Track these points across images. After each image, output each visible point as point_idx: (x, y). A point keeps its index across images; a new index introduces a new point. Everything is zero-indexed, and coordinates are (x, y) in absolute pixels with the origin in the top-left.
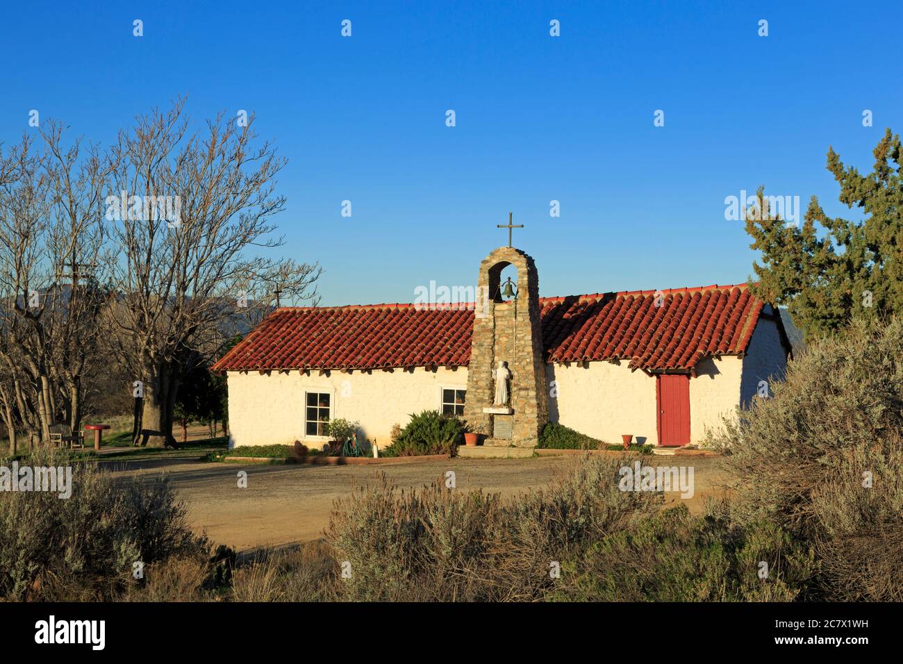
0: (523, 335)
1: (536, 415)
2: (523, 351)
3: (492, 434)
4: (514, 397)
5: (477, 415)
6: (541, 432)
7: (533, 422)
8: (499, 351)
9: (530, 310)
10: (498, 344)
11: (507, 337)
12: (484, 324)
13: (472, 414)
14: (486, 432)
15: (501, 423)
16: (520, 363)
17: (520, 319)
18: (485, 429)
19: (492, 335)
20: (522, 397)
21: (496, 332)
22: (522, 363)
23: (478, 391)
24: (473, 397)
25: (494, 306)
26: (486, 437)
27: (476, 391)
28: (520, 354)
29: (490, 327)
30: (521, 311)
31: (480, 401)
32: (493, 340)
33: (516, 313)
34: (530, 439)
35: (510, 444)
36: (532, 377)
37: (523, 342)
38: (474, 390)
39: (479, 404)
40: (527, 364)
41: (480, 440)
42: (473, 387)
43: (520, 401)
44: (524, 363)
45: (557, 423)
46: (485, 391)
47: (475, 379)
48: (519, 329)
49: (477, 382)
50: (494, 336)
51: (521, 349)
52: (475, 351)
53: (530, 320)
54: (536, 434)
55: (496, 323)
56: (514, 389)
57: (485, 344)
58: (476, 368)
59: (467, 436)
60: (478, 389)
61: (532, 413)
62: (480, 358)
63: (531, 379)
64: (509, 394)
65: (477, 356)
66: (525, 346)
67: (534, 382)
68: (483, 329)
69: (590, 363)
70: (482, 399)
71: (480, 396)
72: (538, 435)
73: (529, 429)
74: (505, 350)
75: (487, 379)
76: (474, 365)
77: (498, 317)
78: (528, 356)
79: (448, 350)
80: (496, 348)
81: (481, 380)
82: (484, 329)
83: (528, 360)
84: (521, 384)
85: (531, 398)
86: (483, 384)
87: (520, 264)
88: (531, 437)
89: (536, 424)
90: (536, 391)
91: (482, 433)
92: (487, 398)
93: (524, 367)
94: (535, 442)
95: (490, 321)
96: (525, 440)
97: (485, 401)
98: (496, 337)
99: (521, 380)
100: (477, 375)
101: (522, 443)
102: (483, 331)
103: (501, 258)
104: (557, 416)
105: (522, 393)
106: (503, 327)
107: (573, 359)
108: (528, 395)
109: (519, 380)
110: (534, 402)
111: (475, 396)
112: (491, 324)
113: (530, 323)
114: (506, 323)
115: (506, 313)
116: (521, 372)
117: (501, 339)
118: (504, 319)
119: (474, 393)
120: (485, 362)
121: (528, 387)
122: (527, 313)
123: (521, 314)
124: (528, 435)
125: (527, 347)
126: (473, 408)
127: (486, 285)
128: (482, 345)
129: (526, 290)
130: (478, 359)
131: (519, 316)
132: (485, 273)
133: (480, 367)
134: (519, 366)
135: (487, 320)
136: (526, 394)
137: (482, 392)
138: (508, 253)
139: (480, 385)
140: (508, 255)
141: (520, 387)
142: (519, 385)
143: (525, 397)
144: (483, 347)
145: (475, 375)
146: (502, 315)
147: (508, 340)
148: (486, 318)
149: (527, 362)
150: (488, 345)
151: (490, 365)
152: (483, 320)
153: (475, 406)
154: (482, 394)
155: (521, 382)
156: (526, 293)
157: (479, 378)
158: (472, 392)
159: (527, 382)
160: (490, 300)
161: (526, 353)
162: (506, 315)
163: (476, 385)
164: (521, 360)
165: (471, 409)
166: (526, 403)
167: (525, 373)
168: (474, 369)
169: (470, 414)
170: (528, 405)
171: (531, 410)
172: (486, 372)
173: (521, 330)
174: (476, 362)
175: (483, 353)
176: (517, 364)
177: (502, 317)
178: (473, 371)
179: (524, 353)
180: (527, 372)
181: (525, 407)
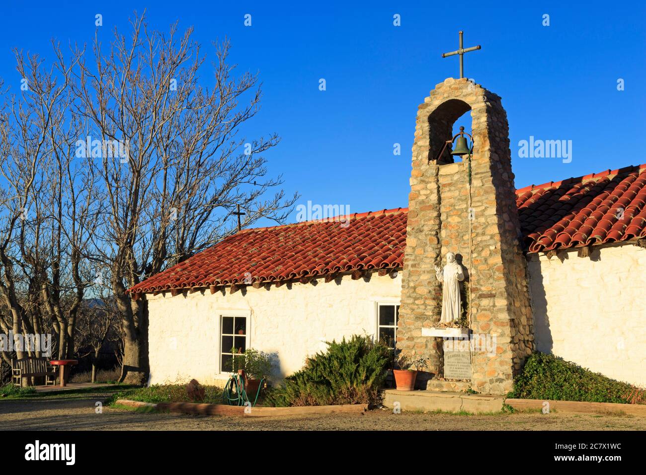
0: (483, 208)
1: (509, 340)
2: (483, 234)
3: (441, 372)
4: (472, 310)
5: (415, 340)
6: (519, 370)
7: (505, 352)
8: (448, 239)
9: (491, 168)
10: (446, 227)
11: (459, 216)
12: (424, 197)
13: (408, 339)
14: (430, 368)
15: (455, 353)
16: (479, 253)
17: (476, 183)
18: (428, 363)
19: (435, 214)
20: (486, 310)
21: (443, 210)
22: (483, 254)
23: (417, 302)
24: (410, 312)
25: (439, 169)
26: (430, 375)
27: (414, 303)
28: (479, 239)
29: (431, 203)
30: (478, 171)
31: (420, 317)
32: (437, 222)
33: (470, 175)
34: (501, 381)
35: (467, 389)
36: (499, 275)
37: (482, 220)
38: (410, 301)
39: (419, 323)
40: (491, 254)
41: (419, 382)
42: (410, 296)
43: (481, 316)
44: (485, 253)
45: (549, 352)
46: (427, 302)
47: (412, 284)
48: (474, 199)
49: (415, 288)
50: (439, 215)
51: (480, 230)
52: (410, 241)
53: (493, 182)
54: (510, 372)
55: (442, 196)
56: (471, 296)
57: (426, 228)
58: (413, 266)
59: (399, 375)
60: (416, 299)
61: (502, 335)
62: (419, 251)
63: (499, 279)
64: (464, 305)
65: (414, 248)
66: (487, 225)
67: (502, 284)
68: (421, 206)
69: (602, 251)
70: (423, 314)
71: (420, 311)
72: (515, 375)
73: (497, 365)
74: (456, 236)
75: (429, 282)
76: (410, 263)
77: (444, 185)
78: (492, 242)
80: (443, 233)
82: (424, 206)
83: (492, 248)
84: (483, 288)
85: (500, 310)
86: (423, 290)
87: (474, 98)
88: (501, 376)
89: (509, 355)
90: (507, 299)
91: (424, 369)
92: (431, 314)
93: (486, 260)
94: (508, 385)
95: (432, 193)
96: (491, 381)
97: (427, 318)
98: (443, 217)
99: (481, 281)
100: (414, 278)
101: (488, 387)
102: (422, 209)
103: (446, 95)
104: (550, 342)
105: (485, 302)
106: (452, 200)
107: (570, 245)
108: (494, 306)
109: (478, 281)
110: (504, 316)
111: (413, 310)
112: (434, 197)
113: (494, 188)
114: (456, 193)
115: (456, 178)
116: (482, 267)
117: (449, 219)
118: (453, 188)
119: (410, 306)
120: (426, 257)
121: (494, 292)
122: (487, 172)
123: (479, 176)
124: (496, 374)
125: (489, 228)
126: (410, 330)
127: (424, 140)
128: (421, 231)
129: (484, 137)
130: (416, 253)
131: (475, 178)
132: (423, 122)
133: (419, 264)
134: (479, 258)
135: (428, 192)
136: (491, 304)
137: (423, 304)
138: (457, 86)
139: (419, 292)
140: (456, 89)
141: (480, 293)
142: (480, 290)
143: (489, 310)
144: (423, 233)
145: (412, 277)
146: (450, 182)
147: (460, 220)
148: (426, 188)
149: (490, 250)
150: (430, 230)
151: (433, 260)
152: (422, 192)
153: (412, 327)
154: (423, 307)
155: (482, 285)
156: (485, 141)
157: (417, 283)
158: (408, 304)
159: (491, 284)
160: (431, 161)
161: (489, 237)
162: (457, 181)
163: (413, 292)
164: (481, 249)
165: (407, 333)
166: (491, 320)
167: (489, 270)
168: (410, 268)
169: (405, 338)
170: (495, 323)
171: (500, 331)
172: (428, 272)
173: (479, 201)
174: (413, 257)
175: (422, 243)
176: (475, 255)
177: (450, 184)
178: (410, 271)
179: (485, 237)
180: (492, 268)
181: (489, 325)
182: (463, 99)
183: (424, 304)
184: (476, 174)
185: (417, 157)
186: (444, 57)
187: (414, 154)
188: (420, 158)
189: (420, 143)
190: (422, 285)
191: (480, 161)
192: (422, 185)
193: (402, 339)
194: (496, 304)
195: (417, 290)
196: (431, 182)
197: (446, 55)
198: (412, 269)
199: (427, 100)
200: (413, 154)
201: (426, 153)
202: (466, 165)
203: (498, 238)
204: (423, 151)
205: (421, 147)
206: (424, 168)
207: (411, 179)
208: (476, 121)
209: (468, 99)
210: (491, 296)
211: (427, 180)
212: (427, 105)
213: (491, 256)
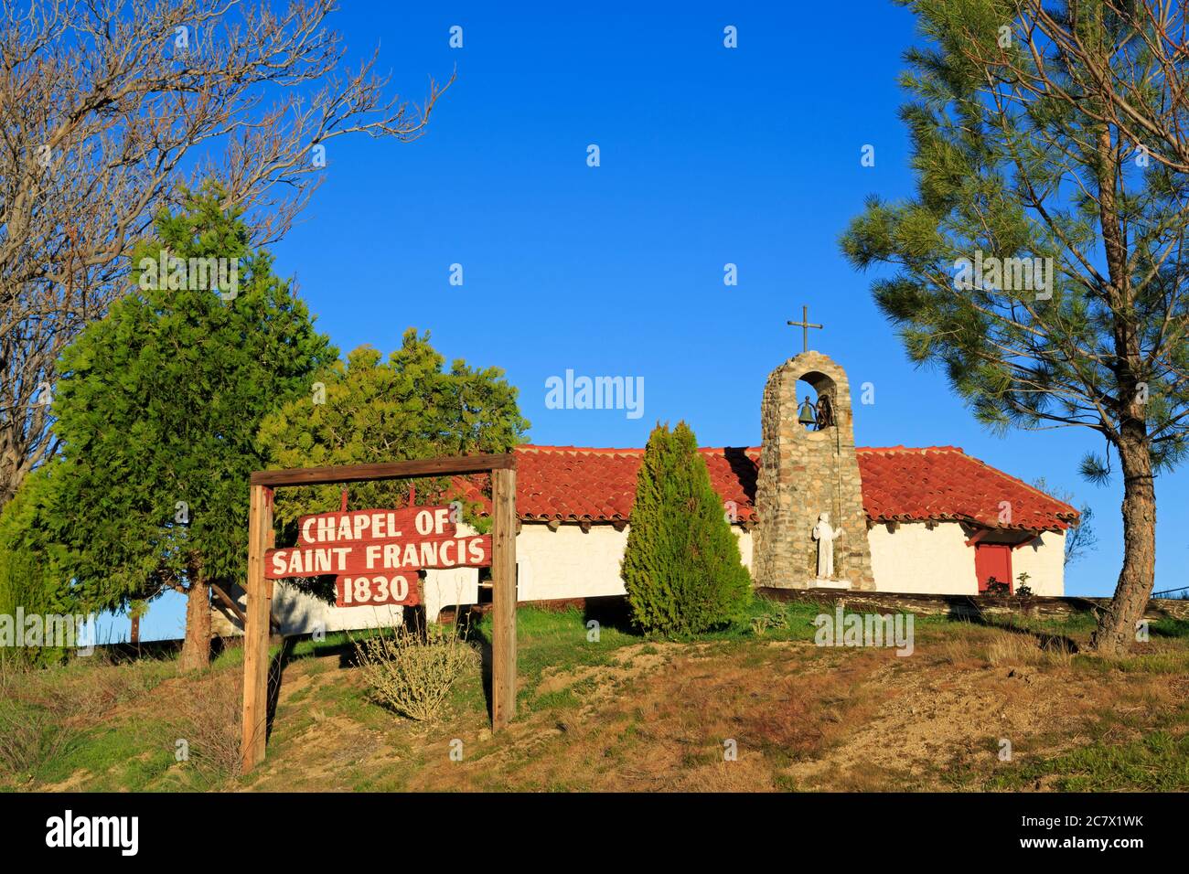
0: (850, 478)
2: (851, 501)
4: (843, 566)
11: (822, 480)
12: (797, 459)
16: (849, 517)
17: (844, 453)
20: (856, 567)
23: (795, 556)
24: (787, 564)
27: (792, 558)
28: (848, 504)
29: (803, 464)
30: (845, 444)
31: (799, 571)
33: (838, 446)
36: (865, 537)
37: (850, 488)
38: (788, 555)
39: (798, 576)
40: (857, 518)
42: (786, 551)
43: (852, 572)
44: (853, 517)
46: (803, 557)
47: (789, 539)
48: (842, 468)
49: (792, 543)
51: (849, 497)
52: (784, 498)
56: (842, 554)
57: (800, 488)
58: (790, 522)
60: (793, 553)
62: (794, 508)
63: (865, 541)
64: (836, 562)
65: (789, 506)
66: (853, 493)
67: (867, 545)
68: (794, 466)
70: (801, 568)
71: (798, 564)
74: (819, 500)
75: (805, 538)
76: (787, 519)
78: (858, 508)
80: (808, 494)
81: (798, 540)
82: (797, 466)
83: (859, 513)
84: (853, 548)
85: (866, 568)
86: (800, 545)
87: (839, 377)
92: (806, 567)
93: (854, 524)
95: (803, 455)
97: (804, 571)
98: (809, 479)
99: (851, 542)
102: (795, 469)
103: (812, 366)
105: (855, 560)
106: (817, 465)
108: (862, 564)
109: (848, 541)
110: (870, 573)
111: (791, 563)
112: (805, 460)
114: (821, 459)
115: (821, 445)
116: (851, 530)
117: (814, 483)
118: (818, 454)
119: (788, 560)
121: (860, 552)
122: (853, 446)
123: (845, 448)
125: (855, 495)
127: (792, 403)
128: (796, 490)
129: (849, 414)
130: (791, 510)
131: (842, 449)
132: (791, 385)
133: (796, 521)
135: (800, 454)
136: (859, 562)
137: (800, 559)
138: (821, 361)
139: (797, 548)
140: (821, 363)
141: (850, 552)
142: (850, 549)
143: (858, 567)
145: (790, 533)
146: (816, 448)
147: (822, 484)
148: (796, 450)
149: (857, 515)
152: (793, 453)
153: (791, 579)
155: (851, 545)
156: (849, 418)
157: (795, 538)
159: (859, 544)
161: (855, 504)
162: (822, 448)
164: (849, 513)
166: (860, 575)
167: (855, 532)
170: (863, 578)
171: (869, 585)
173: (846, 471)
174: (789, 514)
175: (797, 501)
176: (845, 518)
177: (816, 450)
178: (787, 527)
179: (853, 504)
180: (859, 531)
181: (859, 580)
184: (844, 446)
185: (787, 417)
187: (783, 414)
188: (790, 419)
191: (846, 435)
192: (793, 446)
194: (863, 562)
195: (794, 545)
196: (801, 445)
202: (834, 436)
203: (862, 505)
205: (789, 408)
206: (794, 429)
207: (780, 438)
208: (841, 399)
209: (834, 377)
210: (860, 555)
211: (798, 442)
212: (793, 370)
213: (858, 520)
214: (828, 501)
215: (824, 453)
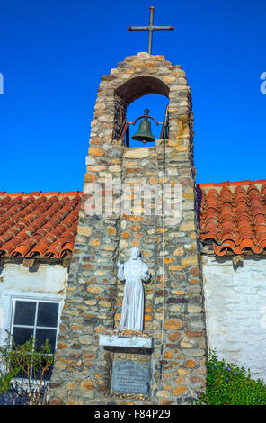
2: (177, 230)
3: (109, 387)
5: (83, 348)
7: (197, 366)
8: (128, 232)
10: (127, 218)
13: (74, 346)
14: (99, 382)
15: (128, 364)
16: (171, 251)
17: (172, 172)
18: (97, 376)
20: (176, 317)
22: (176, 252)
23: (87, 302)
25: (123, 151)
27: (83, 304)
28: (172, 235)
30: (174, 159)
31: (91, 321)
33: (164, 163)
34: (191, 399)
36: (194, 278)
38: (79, 300)
39: (89, 328)
42: (77, 295)
43: (170, 324)
44: (179, 252)
46: (101, 303)
47: (82, 281)
49: (86, 285)
51: (173, 226)
52: (83, 229)
54: (203, 389)
58: (85, 259)
60: (86, 298)
61: (194, 347)
62: (93, 242)
63: (194, 282)
65: (87, 238)
66: (181, 221)
67: (198, 288)
70: (95, 317)
71: (91, 313)
73: (187, 380)
75: (105, 280)
76: (82, 255)
77: (128, 170)
78: (187, 239)
79: (26, 237)
80: (124, 225)
81: (94, 282)
83: (187, 247)
84: (174, 292)
85: (193, 318)
86: (97, 289)
87: (174, 79)
88: (191, 395)
89: (203, 370)
93: (179, 260)
95: (115, 176)
96: (179, 401)
97: (101, 322)
99: (172, 285)
100: (86, 273)
103: (138, 70)
105: (175, 308)
108: (186, 313)
109: (168, 283)
110: (198, 325)
111: (82, 311)
113: (192, 180)
115: (144, 163)
116: (174, 267)
118: (139, 175)
119: (78, 307)
120: (102, 250)
121: (186, 297)
122: (185, 162)
123: (174, 165)
124: (186, 392)
125: (184, 224)
126: (75, 335)
127: (108, 116)
128: (98, 219)
129: (183, 123)
130: (90, 244)
131: (170, 167)
132: (107, 95)
133: (93, 258)
134: (170, 257)
136: (183, 311)
137: (95, 306)
138: (152, 62)
139: (92, 291)
140: (151, 65)
141: (170, 296)
142: (170, 293)
143: (180, 317)
144: (101, 222)
145: (84, 272)
146: (136, 167)
149: (184, 249)
150: (111, 220)
151: (111, 254)
154: (96, 309)
155: (172, 288)
156: (184, 128)
157: (89, 280)
158: (76, 304)
159: (183, 287)
160: (115, 141)
161: (184, 234)
162: (144, 167)
163: (83, 291)
164: (173, 246)
165: (72, 338)
166: (182, 329)
167: (181, 271)
168: (80, 261)
169: (69, 345)
170: (186, 332)
171: (192, 341)
172: (105, 268)
174: (86, 249)
175: (99, 233)
176: (166, 253)
177: (136, 170)
178: (80, 265)
179: (179, 235)
180: (185, 270)
181: (179, 334)
182: (160, 78)
183: (97, 305)
184: (171, 162)
185: (97, 133)
186: (130, 30)
187: (94, 129)
188: (102, 134)
189: (103, 118)
190: (96, 283)
191: (177, 149)
192: (102, 167)
193: (66, 346)
194: (189, 310)
195: (88, 288)
196: (114, 164)
197: (133, 28)
198: (83, 263)
199: (113, 71)
200: (92, 130)
201: (110, 131)
202: (160, 151)
203: (194, 236)
204: (106, 128)
205: (102, 122)
206: (105, 146)
207: (87, 158)
208: (174, 104)
209: (167, 80)
210: (183, 301)
211: (109, 161)
212: (114, 77)
213: (185, 255)
214: (152, 232)
215: (148, 173)
